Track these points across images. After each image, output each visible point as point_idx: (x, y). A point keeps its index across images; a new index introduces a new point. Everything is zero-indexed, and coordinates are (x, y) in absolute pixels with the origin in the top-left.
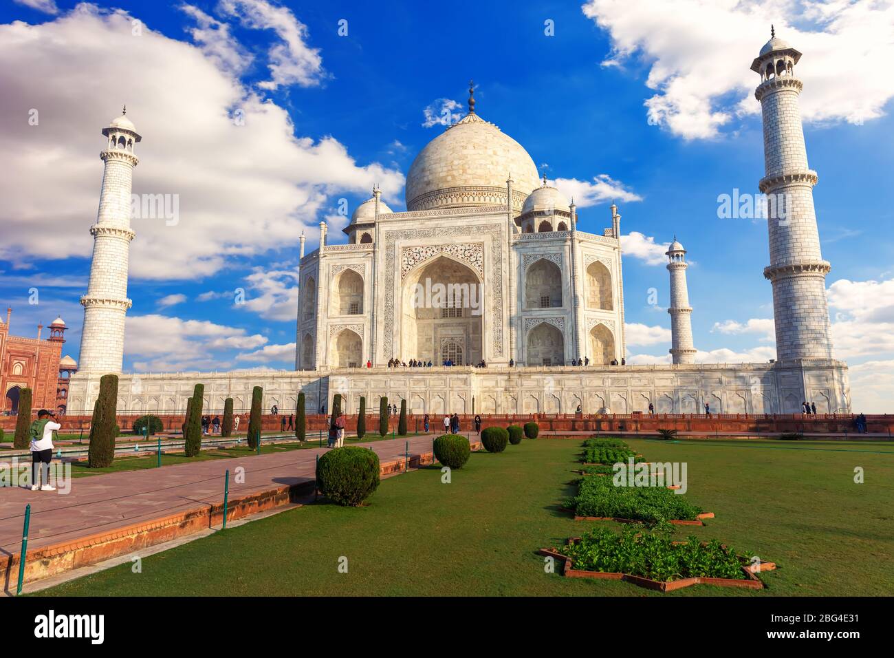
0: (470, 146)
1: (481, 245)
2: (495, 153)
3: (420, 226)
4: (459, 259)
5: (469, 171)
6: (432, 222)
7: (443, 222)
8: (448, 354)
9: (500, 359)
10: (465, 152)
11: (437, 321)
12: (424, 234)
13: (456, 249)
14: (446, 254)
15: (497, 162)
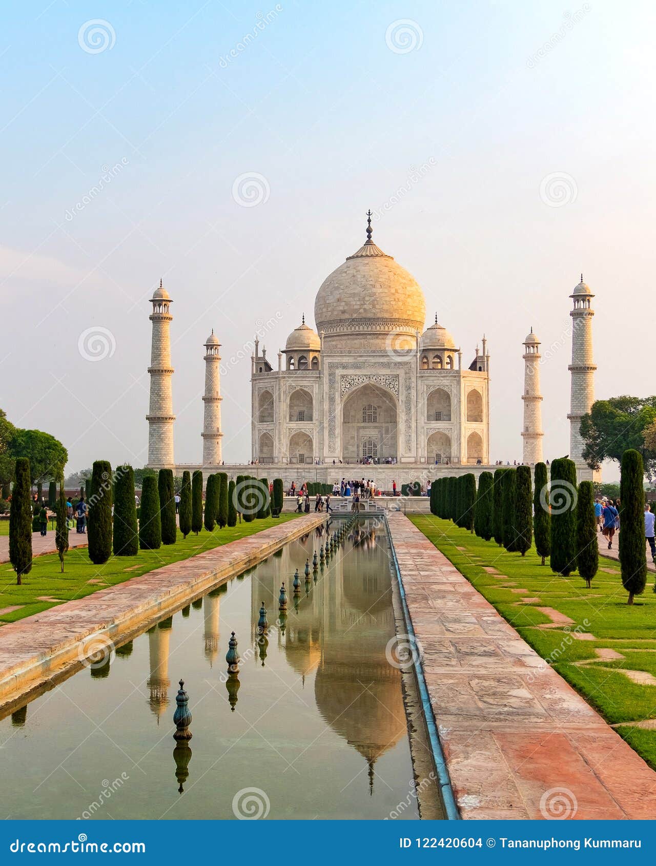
0: (378, 286)
1: (397, 376)
2: (396, 291)
3: (354, 361)
4: (382, 385)
5: (377, 307)
6: (363, 358)
7: (370, 358)
8: (367, 448)
9: (410, 455)
10: (374, 290)
11: (359, 425)
12: (356, 366)
13: (380, 378)
14: (373, 381)
15: (398, 299)
